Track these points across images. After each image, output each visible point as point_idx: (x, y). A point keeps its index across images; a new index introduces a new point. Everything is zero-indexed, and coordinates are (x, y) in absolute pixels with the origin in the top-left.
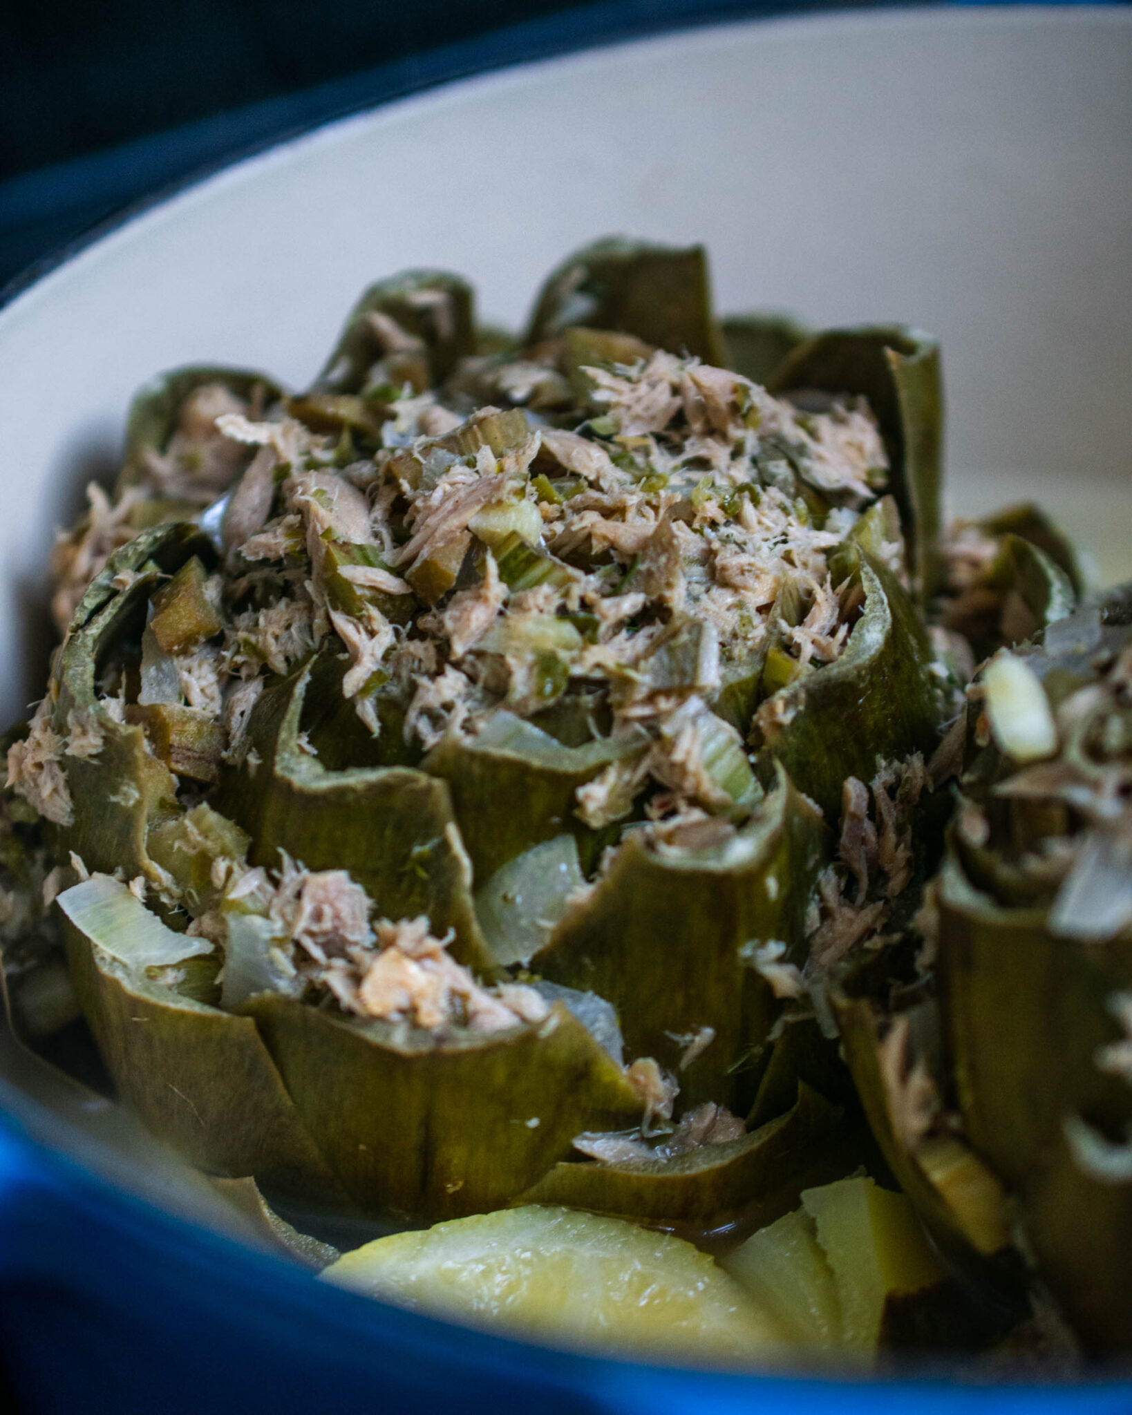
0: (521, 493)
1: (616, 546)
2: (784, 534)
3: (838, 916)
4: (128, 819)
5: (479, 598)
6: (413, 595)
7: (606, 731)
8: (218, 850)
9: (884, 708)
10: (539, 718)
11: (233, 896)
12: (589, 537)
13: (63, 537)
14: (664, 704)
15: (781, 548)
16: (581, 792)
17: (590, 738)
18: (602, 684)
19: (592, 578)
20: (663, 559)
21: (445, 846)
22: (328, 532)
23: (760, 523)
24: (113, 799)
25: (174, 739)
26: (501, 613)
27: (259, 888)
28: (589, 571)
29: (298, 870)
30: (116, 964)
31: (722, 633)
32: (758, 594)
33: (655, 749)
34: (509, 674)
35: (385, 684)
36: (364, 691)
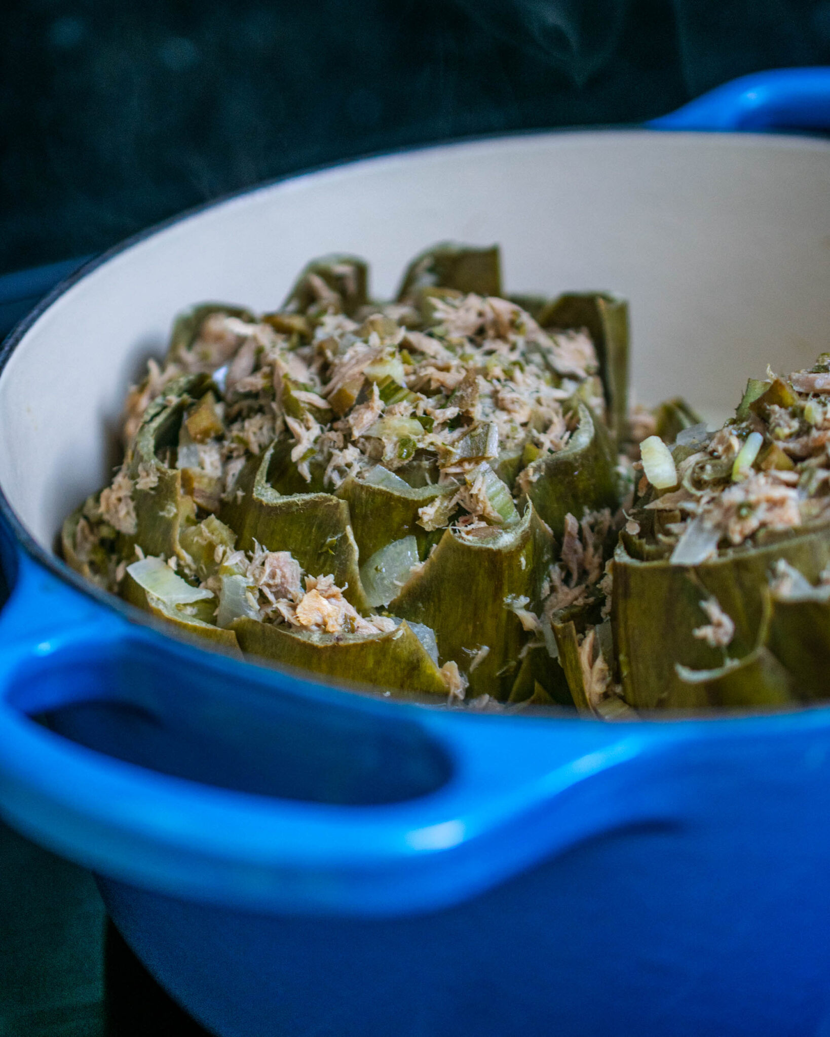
0: (392, 354)
1: (444, 385)
2: (538, 388)
3: (560, 590)
4: (169, 525)
5: (368, 407)
6: (331, 410)
7: (435, 480)
8: (219, 541)
9: (589, 480)
10: (399, 471)
11: (226, 564)
12: (429, 381)
13: (133, 388)
14: (467, 466)
15: (535, 395)
16: (420, 511)
17: (426, 484)
18: (434, 454)
19: (430, 400)
20: (470, 390)
21: (345, 538)
22: (286, 376)
23: (524, 381)
24: (161, 514)
25: (196, 485)
26: (381, 416)
27: (241, 561)
28: (428, 397)
29: (263, 551)
30: (159, 602)
31: (501, 435)
32: (521, 416)
33: (462, 489)
34: (384, 447)
35: (314, 455)
36: (303, 458)
